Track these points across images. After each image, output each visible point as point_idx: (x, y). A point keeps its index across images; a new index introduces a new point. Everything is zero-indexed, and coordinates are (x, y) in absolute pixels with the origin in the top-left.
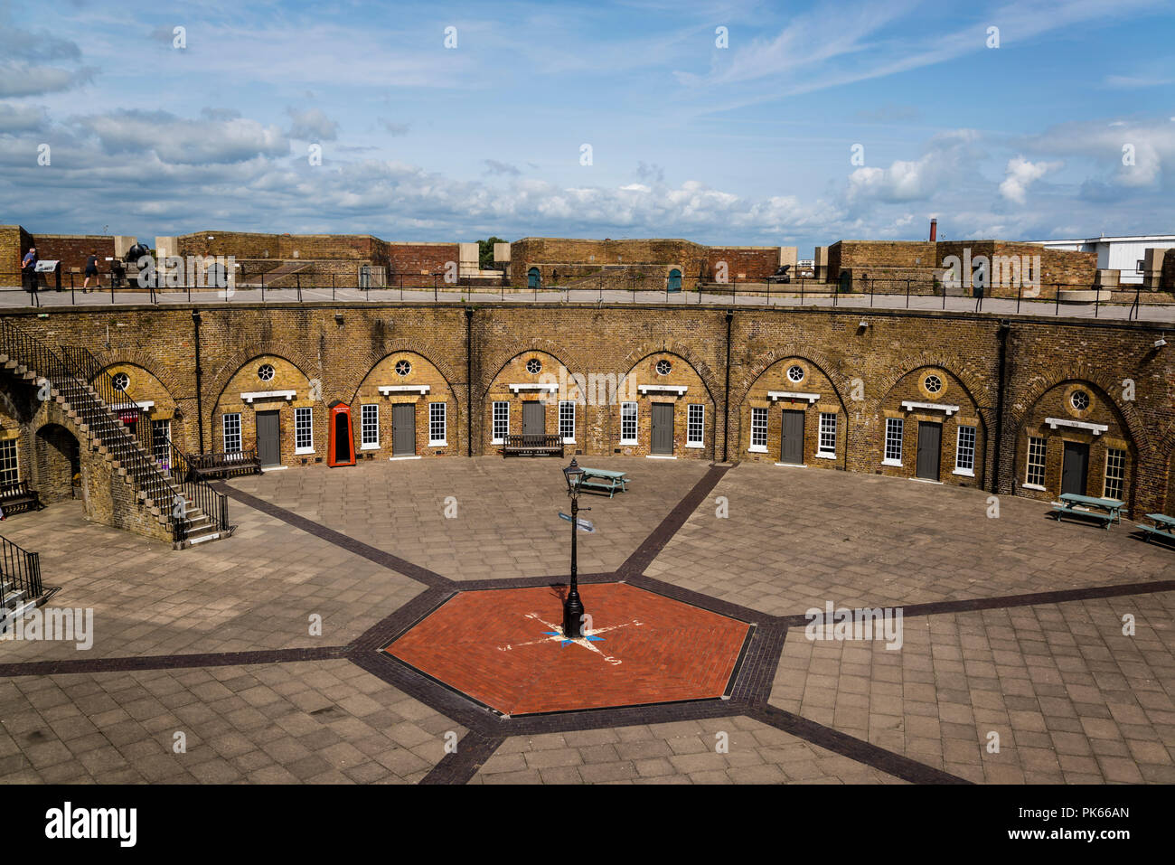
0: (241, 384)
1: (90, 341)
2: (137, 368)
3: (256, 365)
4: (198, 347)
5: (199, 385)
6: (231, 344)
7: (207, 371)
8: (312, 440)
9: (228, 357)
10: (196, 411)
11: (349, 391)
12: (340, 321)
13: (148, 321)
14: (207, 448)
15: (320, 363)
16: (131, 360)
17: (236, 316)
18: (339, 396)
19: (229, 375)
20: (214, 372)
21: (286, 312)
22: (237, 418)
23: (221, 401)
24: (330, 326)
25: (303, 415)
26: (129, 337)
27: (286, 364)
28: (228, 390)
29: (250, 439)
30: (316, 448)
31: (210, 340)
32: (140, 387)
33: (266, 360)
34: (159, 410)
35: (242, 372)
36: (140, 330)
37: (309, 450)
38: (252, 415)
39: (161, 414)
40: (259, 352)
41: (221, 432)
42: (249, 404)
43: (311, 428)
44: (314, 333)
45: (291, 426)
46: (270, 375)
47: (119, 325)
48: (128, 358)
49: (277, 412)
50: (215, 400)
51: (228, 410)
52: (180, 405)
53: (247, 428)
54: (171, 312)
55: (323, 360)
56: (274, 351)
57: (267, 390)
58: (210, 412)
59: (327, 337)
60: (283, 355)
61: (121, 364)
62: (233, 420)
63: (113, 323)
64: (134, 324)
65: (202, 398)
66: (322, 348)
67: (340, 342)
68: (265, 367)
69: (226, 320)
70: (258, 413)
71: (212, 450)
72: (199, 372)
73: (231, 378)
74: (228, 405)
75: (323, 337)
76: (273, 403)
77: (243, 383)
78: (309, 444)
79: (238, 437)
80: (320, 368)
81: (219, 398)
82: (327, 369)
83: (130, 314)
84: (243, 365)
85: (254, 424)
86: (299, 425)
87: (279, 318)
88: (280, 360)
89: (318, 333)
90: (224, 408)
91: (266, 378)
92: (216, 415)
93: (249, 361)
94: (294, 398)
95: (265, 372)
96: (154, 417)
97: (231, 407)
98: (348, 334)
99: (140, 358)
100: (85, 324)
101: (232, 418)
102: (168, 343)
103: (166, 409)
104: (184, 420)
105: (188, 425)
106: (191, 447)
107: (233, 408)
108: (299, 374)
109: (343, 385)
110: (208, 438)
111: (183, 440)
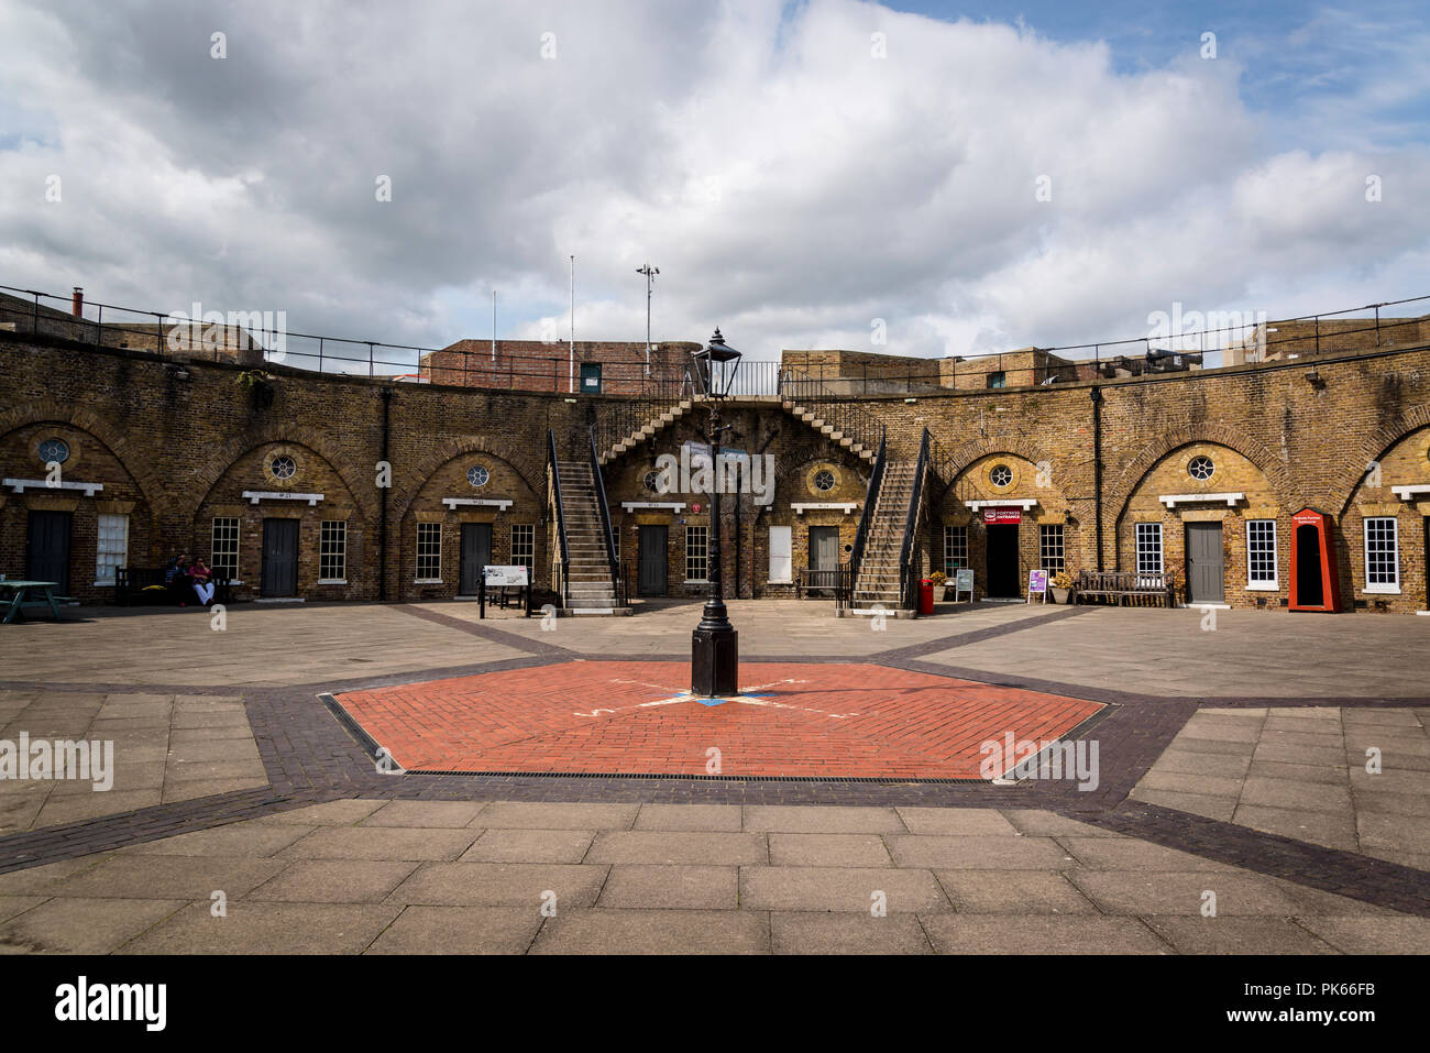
0: (1163, 484)
1: (964, 428)
2: (1022, 461)
3: (1186, 457)
4: (1098, 434)
5: (1099, 481)
6: (1146, 429)
7: (1111, 465)
8: (1276, 571)
9: (1142, 446)
10: (1094, 515)
11: (1336, 495)
12: (1319, 384)
13: (1035, 404)
14: (1110, 565)
15: (1285, 451)
16: (1012, 450)
17: (1152, 391)
18: (1317, 502)
19: (1142, 470)
20: (1121, 466)
21: (1228, 380)
22: (1157, 529)
23: (1132, 505)
24: (1301, 393)
25: (1261, 532)
26: (1010, 423)
27: (1231, 454)
28: (1142, 491)
29: (1175, 561)
30: (1282, 582)
31: (1116, 425)
32: (1024, 482)
33: (1199, 451)
34: (1048, 512)
35: (1164, 466)
36: (1024, 415)
37: (1272, 585)
38: (1178, 526)
39: (1051, 517)
40: (1187, 439)
41: (1131, 546)
42: (1170, 510)
43: (1275, 552)
44: (1275, 406)
45: (1240, 547)
46: (1210, 472)
47: (998, 410)
48: (1008, 447)
49: (1218, 525)
50: (1122, 503)
51: (1142, 517)
52: (1073, 507)
53: (1170, 544)
54: (1064, 392)
55: (1290, 446)
56: (1210, 437)
57: (1200, 493)
58: (1115, 518)
59: (1297, 411)
60: (1225, 441)
61: (1002, 454)
62: (1150, 533)
63: (992, 408)
64: (1016, 408)
65: (1104, 500)
66: (1288, 427)
67: (1320, 417)
68: (1202, 460)
69: (1139, 399)
70: (1188, 525)
71: (1118, 568)
72: (1099, 466)
73: (1146, 474)
74: (1141, 512)
75: (1289, 412)
76: (1210, 512)
77: (1165, 481)
78: (1271, 577)
79: (1157, 557)
80: (1285, 458)
81: (1128, 500)
82: (1298, 461)
83: (1012, 396)
84: (1164, 457)
85: (1182, 539)
86: (1253, 546)
87: (1217, 390)
88: (1222, 451)
89: (1281, 407)
90: (1136, 516)
91: (1203, 476)
92: (1125, 524)
93: (1171, 452)
94: (1242, 504)
95: (1200, 466)
96: (1042, 520)
97: (1147, 515)
98: (1333, 403)
99: (1022, 449)
100: (958, 409)
101: (1149, 529)
102: (1059, 430)
103: (1056, 511)
104: (1081, 527)
105: (1083, 536)
106: (1088, 563)
107: (1150, 516)
108: (1253, 470)
109: (1325, 484)
110: (1110, 552)
111: (1079, 553)
